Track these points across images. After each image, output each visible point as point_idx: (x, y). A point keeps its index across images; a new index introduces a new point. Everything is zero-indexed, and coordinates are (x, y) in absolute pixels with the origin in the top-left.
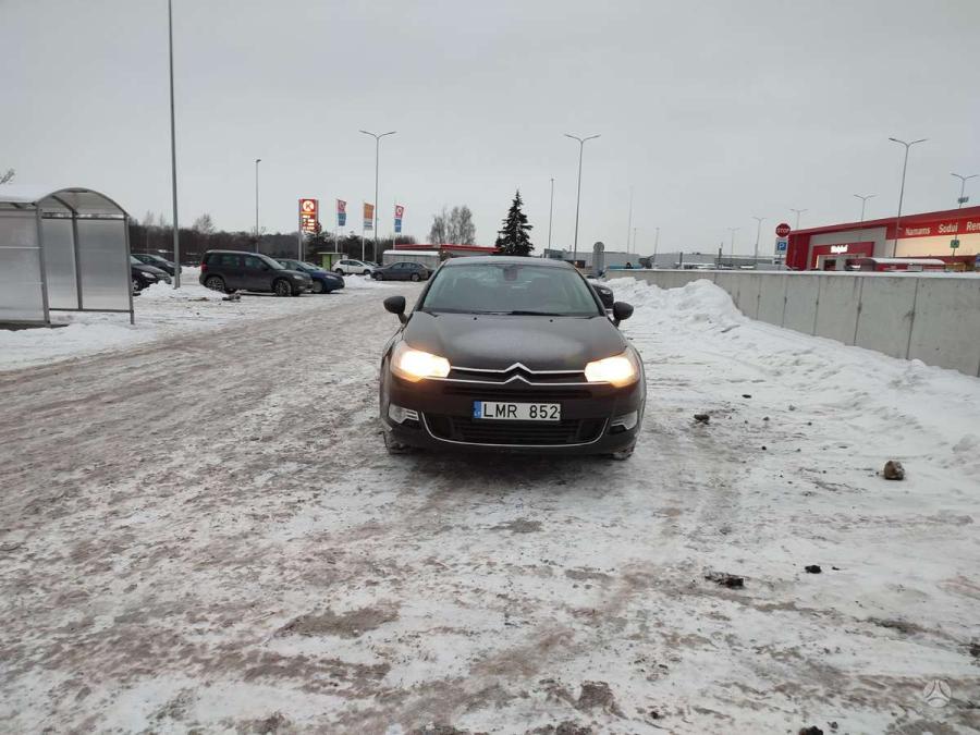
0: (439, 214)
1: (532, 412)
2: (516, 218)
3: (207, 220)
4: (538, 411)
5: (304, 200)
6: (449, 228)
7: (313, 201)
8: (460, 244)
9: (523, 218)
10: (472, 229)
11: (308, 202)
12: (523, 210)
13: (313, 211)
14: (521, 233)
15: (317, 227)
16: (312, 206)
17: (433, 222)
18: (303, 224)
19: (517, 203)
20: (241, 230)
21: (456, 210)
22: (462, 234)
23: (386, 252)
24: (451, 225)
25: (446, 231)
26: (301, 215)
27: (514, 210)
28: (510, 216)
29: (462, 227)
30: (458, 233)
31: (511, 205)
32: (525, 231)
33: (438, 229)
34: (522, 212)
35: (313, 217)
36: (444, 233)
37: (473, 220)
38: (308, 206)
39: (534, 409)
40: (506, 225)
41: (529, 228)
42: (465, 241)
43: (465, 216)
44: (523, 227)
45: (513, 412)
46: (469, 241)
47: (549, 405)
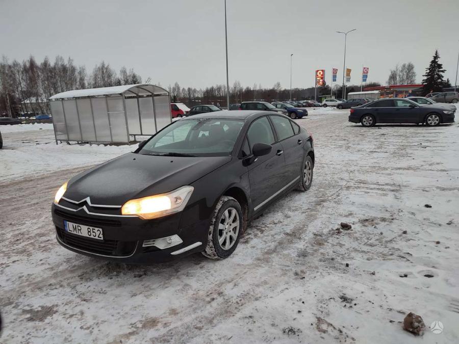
0: (394, 69)
1: (89, 232)
2: (435, 66)
3: (279, 84)
4: (92, 232)
5: (318, 71)
6: (399, 76)
7: (323, 71)
8: (406, 84)
9: (440, 66)
10: (414, 74)
11: (320, 71)
12: (440, 61)
13: (322, 75)
14: (438, 75)
15: (324, 83)
16: (322, 73)
17: (390, 73)
18: (317, 82)
19: (436, 57)
20: (296, 88)
21: (404, 66)
22: (407, 78)
23: (349, 94)
24: (401, 74)
25: (398, 77)
26: (316, 78)
27: (434, 62)
28: (431, 65)
29: (407, 74)
30: (405, 77)
31: (432, 59)
32: (441, 73)
33: (393, 77)
34: (439, 63)
35: (322, 78)
36: (396, 80)
37: (415, 70)
38: (320, 73)
39: (89, 230)
40: (428, 71)
41: (443, 71)
42: (409, 82)
43: (410, 68)
44: (439, 71)
45: (80, 230)
46: (411, 82)
47: (97, 229)
